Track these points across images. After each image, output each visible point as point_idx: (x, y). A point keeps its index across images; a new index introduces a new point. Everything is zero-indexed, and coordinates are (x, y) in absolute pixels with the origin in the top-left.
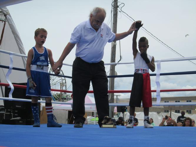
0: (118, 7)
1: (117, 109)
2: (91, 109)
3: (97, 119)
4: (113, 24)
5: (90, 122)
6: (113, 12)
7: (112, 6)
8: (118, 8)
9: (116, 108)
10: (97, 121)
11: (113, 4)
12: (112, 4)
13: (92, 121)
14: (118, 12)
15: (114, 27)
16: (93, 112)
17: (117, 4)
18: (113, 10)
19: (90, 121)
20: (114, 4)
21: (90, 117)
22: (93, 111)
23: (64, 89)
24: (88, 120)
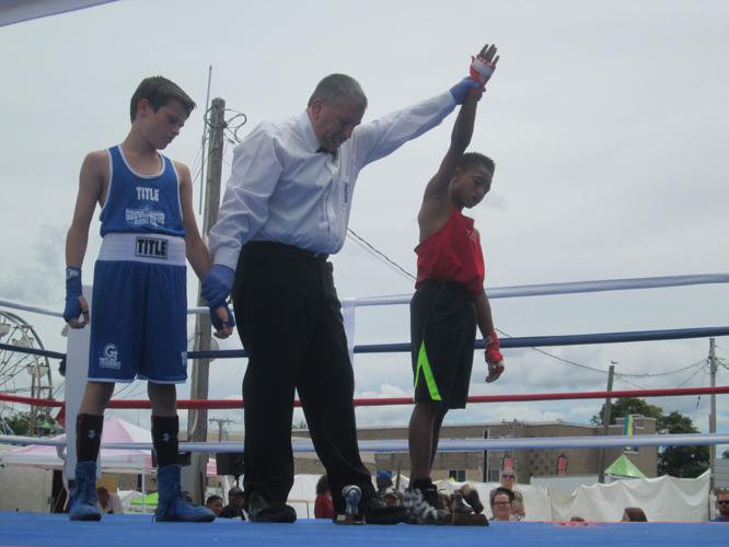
0: (225, 125)
1: (215, 466)
2: (129, 465)
3: (154, 498)
4: (208, 180)
5: (130, 510)
6: (207, 141)
7: (206, 122)
8: (225, 130)
9: (215, 461)
10: (152, 505)
11: (209, 117)
12: (206, 115)
13: (138, 507)
14: (225, 142)
15: (212, 192)
16: (140, 476)
17: (221, 115)
18: (208, 135)
19: (129, 506)
20: (212, 116)
21: (131, 492)
22: (140, 472)
23: (44, 395)
24: (124, 504)
